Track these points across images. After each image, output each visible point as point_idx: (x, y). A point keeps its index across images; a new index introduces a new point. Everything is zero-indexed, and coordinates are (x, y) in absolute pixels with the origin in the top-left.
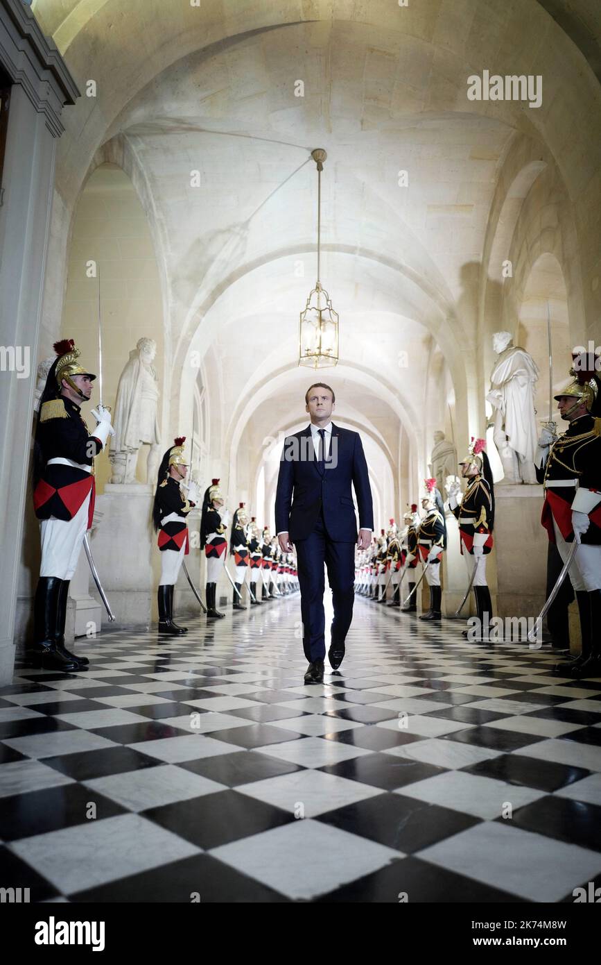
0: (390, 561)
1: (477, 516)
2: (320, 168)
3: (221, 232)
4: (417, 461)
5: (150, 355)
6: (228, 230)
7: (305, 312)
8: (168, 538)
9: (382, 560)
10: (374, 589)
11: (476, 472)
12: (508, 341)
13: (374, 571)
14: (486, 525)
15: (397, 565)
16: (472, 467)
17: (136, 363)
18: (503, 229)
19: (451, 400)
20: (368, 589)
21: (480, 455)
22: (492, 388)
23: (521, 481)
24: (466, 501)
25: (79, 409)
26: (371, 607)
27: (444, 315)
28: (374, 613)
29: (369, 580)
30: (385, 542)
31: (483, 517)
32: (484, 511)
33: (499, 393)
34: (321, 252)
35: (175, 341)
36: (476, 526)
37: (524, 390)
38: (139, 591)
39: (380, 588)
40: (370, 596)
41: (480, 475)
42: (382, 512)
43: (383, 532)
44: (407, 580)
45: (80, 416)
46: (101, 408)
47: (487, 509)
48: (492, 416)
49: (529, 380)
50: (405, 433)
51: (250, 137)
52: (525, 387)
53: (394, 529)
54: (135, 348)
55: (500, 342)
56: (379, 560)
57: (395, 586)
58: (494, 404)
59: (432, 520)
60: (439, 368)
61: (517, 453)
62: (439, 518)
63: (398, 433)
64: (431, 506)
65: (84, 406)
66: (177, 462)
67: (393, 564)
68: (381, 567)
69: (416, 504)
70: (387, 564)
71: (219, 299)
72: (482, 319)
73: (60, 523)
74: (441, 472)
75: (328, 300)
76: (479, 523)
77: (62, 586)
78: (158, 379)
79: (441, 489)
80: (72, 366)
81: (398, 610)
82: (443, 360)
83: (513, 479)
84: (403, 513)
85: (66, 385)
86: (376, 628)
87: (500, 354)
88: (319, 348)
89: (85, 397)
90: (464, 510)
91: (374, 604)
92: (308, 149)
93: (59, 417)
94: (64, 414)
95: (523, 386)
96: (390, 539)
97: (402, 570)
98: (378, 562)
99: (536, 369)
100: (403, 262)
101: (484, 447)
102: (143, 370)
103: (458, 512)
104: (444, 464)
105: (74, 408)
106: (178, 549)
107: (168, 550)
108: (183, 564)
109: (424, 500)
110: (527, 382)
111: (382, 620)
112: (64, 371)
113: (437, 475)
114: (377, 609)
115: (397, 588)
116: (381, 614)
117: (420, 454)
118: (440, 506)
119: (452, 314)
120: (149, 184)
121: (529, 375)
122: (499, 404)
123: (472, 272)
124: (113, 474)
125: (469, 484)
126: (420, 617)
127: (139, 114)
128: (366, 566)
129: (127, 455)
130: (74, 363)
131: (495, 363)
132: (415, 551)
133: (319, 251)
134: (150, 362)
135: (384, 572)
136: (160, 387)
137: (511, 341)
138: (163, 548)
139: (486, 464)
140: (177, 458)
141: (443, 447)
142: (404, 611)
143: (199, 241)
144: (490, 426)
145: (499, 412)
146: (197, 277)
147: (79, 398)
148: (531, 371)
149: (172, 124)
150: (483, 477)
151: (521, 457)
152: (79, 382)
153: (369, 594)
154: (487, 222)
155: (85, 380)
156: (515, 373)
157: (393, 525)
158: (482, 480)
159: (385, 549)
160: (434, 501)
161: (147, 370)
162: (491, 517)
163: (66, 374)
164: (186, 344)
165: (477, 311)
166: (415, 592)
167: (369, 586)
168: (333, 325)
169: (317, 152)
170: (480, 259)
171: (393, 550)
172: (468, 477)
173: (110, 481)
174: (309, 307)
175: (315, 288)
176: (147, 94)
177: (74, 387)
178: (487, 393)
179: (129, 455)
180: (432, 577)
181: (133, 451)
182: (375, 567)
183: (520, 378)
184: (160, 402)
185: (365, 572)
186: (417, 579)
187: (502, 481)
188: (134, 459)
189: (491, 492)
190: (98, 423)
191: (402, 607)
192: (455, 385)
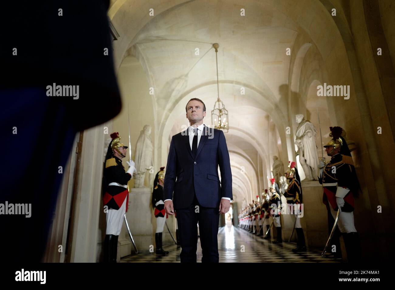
0: (257, 215)
1: (294, 196)
2: (216, 51)
3: (176, 79)
4: (266, 169)
5: (149, 132)
6: (180, 78)
7: (213, 111)
8: (159, 212)
9: (254, 214)
10: (251, 227)
11: (292, 177)
12: (302, 118)
13: (250, 219)
14: (299, 201)
15: (261, 217)
16: (291, 174)
17: (143, 136)
18: (296, 70)
19: (279, 142)
20: (248, 227)
21: (294, 169)
22: (297, 139)
23: (313, 179)
24: (289, 190)
25: (121, 161)
26: (250, 236)
27: (274, 107)
28: (251, 240)
29: (248, 223)
30: (254, 206)
31: (297, 197)
32: (297, 194)
33: (300, 141)
34: (219, 84)
35: (159, 124)
36: (294, 201)
37: (311, 139)
38: (147, 235)
39: (254, 228)
40: (249, 231)
41: (294, 178)
42: (252, 192)
43: (253, 201)
44: (265, 224)
45: (122, 164)
46: (130, 161)
47: (299, 193)
48: (298, 151)
49: (313, 134)
50: (260, 156)
51: (187, 41)
52: (311, 138)
53: (259, 200)
54: (143, 129)
55: (299, 119)
56: (252, 214)
57: (261, 226)
58: (298, 145)
59: (275, 197)
60: (273, 128)
61: (310, 167)
62: (278, 197)
63: (257, 157)
64: (274, 191)
65: (123, 160)
66: (162, 178)
67: (259, 216)
68: (254, 217)
69: (267, 189)
70: (256, 216)
71: (177, 106)
72: (290, 108)
73: (114, 211)
74: (277, 174)
75: (223, 105)
76: (296, 199)
77: (115, 238)
78: (153, 142)
79: (278, 183)
80: (118, 143)
81: (262, 238)
82: (274, 125)
83: (309, 179)
84: (262, 193)
85: (116, 151)
86: (253, 248)
87: (300, 123)
88: (220, 125)
89: (124, 156)
90: (289, 194)
91: (251, 235)
92: (211, 44)
93: (113, 165)
94: (115, 164)
95: (310, 137)
96: (257, 205)
97: (263, 219)
98: (252, 215)
99: (316, 130)
100: (254, 86)
101: (295, 165)
102: (146, 139)
103: (286, 195)
104: (278, 170)
105: (119, 161)
106: (163, 216)
107: (159, 217)
108: (166, 223)
109: (270, 188)
110: (312, 135)
111: (256, 244)
112: (115, 146)
113: (276, 175)
114: (253, 238)
115: (261, 228)
116: (255, 240)
117: (267, 166)
118: (278, 191)
119: (277, 106)
120: (146, 61)
121: (313, 132)
122: (300, 146)
123: (284, 89)
124: (135, 184)
125: (290, 182)
126: (273, 242)
127: (142, 36)
128: (247, 217)
129: (140, 175)
130: (119, 142)
131: (297, 128)
132: (268, 210)
133: (218, 83)
134: (149, 135)
135: (255, 219)
136: (154, 146)
137: (304, 118)
138: (157, 216)
139: (296, 172)
140: (162, 176)
141: (278, 163)
142: (265, 238)
143: (168, 83)
144: (297, 155)
145: (301, 149)
146: (167, 97)
147: (121, 156)
148: (314, 131)
149: (155, 38)
150: (295, 179)
151: (312, 169)
152: (121, 150)
153: (249, 230)
154: (289, 68)
155: (124, 149)
156: (306, 132)
157: (258, 199)
158: (295, 180)
159: (255, 209)
160: (274, 188)
161: (148, 138)
162: (301, 196)
163: (116, 147)
164: (164, 125)
165: (288, 104)
166: (270, 230)
167: (248, 226)
168: (226, 115)
169: (215, 45)
170: (287, 83)
171: (258, 210)
172: (289, 179)
173: (133, 187)
174: (215, 108)
175: (217, 100)
176: (145, 28)
177: (119, 152)
178: (295, 141)
179: (141, 175)
180: (277, 223)
181: (143, 173)
182: (251, 217)
183: (309, 134)
184: (153, 152)
185: (246, 219)
186: (271, 224)
187: (305, 180)
188: (143, 177)
189: (300, 185)
190: (129, 167)
191: (264, 236)
192: (281, 136)
